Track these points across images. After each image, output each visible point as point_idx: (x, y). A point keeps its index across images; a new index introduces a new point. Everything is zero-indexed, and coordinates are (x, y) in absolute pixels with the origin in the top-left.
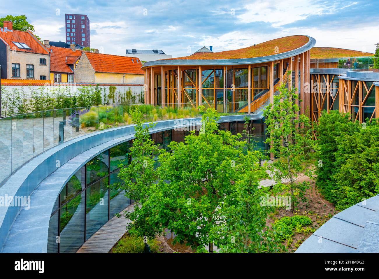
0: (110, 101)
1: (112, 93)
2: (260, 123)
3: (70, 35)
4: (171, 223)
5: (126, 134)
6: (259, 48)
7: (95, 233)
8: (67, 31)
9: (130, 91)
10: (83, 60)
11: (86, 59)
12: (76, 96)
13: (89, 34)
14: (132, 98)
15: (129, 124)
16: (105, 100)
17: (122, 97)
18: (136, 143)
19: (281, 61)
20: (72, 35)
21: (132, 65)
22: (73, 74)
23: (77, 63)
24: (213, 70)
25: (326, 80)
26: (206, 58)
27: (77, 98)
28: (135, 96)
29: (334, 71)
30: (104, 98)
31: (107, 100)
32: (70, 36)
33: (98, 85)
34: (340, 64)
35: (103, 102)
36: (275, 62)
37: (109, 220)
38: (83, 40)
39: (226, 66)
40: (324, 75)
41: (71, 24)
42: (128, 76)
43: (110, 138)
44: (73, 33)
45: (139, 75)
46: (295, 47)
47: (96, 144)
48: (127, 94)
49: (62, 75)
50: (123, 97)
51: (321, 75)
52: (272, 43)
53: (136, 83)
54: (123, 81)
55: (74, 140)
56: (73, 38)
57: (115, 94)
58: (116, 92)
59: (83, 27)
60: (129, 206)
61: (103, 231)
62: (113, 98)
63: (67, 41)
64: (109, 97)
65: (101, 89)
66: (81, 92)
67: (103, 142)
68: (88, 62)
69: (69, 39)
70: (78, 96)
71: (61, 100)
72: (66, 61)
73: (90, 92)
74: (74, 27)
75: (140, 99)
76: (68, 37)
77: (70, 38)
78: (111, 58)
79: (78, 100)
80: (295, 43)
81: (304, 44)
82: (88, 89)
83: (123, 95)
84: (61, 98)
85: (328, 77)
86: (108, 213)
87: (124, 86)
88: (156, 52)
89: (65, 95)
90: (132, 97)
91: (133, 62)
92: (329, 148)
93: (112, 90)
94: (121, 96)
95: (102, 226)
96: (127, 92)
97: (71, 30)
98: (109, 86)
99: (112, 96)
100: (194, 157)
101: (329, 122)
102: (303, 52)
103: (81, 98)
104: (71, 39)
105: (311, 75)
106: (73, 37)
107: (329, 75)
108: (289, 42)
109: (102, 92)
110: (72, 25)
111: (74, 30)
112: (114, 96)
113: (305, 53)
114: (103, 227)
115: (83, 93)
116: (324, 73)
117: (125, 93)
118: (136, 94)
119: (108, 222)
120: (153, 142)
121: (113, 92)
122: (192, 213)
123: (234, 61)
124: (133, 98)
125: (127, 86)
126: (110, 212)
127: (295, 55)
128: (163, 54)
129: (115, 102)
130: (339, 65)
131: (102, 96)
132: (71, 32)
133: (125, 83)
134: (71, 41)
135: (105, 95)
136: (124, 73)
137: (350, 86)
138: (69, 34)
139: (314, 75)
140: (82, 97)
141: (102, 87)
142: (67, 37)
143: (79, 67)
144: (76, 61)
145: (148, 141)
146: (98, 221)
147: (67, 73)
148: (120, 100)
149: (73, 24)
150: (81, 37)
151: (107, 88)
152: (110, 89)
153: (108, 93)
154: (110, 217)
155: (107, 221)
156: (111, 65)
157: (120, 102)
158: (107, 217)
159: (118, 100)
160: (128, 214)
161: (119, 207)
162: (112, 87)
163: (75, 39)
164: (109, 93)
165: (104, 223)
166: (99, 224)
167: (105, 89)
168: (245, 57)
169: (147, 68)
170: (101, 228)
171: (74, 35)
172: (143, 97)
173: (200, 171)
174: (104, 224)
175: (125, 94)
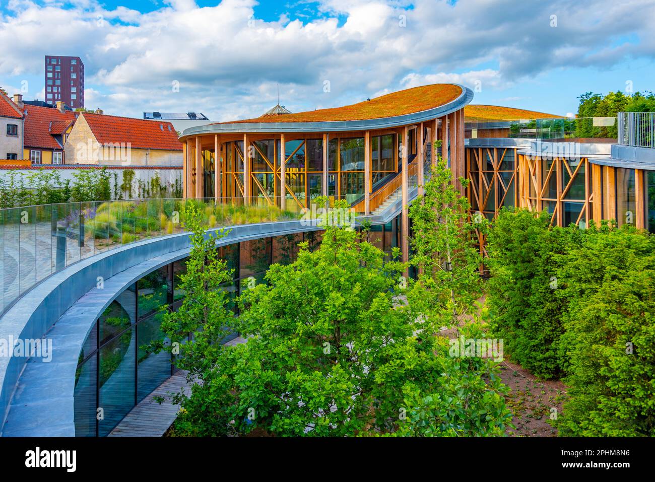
0: (124, 195)
1: (127, 182)
2: (381, 231)
3: (52, 89)
4: (277, 421)
5: (167, 251)
6: (378, 104)
7: (115, 430)
8: (48, 84)
9: (157, 178)
10: (79, 126)
11: (86, 124)
12: (69, 186)
13: (83, 87)
14: (161, 189)
15: (171, 233)
16: (116, 194)
17: (144, 189)
18: (191, 266)
19: (418, 125)
20: (55, 90)
21: (160, 134)
22: (62, 150)
23: (67, 132)
24: (302, 141)
25: (493, 156)
26: (291, 120)
27: (70, 189)
28: (166, 186)
29: (504, 143)
30: (114, 190)
31: (119, 194)
32: (52, 92)
33: (105, 168)
34: (512, 130)
35: (113, 196)
36: (409, 126)
37: (136, 404)
38: (74, 97)
39: (327, 133)
40: (489, 148)
41: (54, 72)
42: (154, 153)
43: (141, 258)
44: (58, 86)
45: (173, 150)
46: (441, 102)
47: (120, 269)
48: (152, 182)
49: (43, 152)
50: (146, 188)
51: (483, 149)
52: (398, 96)
53: (168, 165)
54: (147, 162)
55: (83, 262)
56: (56, 95)
57: (132, 183)
58: (134, 180)
59: (74, 76)
60: (169, 378)
61: (127, 424)
62: (130, 190)
63: (47, 99)
64: (123, 188)
65: (110, 174)
66: (78, 180)
67: (131, 265)
68: (89, 128)
69: (50, 96)
70: (72, 185)
71: (45, 193)
72: (50, 130)
73: (93, 180)
74: (60, 77)
75: (175, 191)
76: (49, 93)
77: (52, 95)
78: (127, 122)
79: (72, 193)
80: (439, 96)
81: (455, 97)
82: (90, 174)
83: (146, 184)
84: (45, 189)
85: (495, 152)
86: (134, 391)
87: (147, 171)
88: (192, 116)
89: (52, 186)
90: (161, 187)
91: (163, 130)
92: (520, 273)
93: (128, 177)
94: (143, 186)
95: (124, 417)
96: (153, 180)
97: (54, 82)
98: (123, 170)
99: (128, 186)
100: (316, 294)
101: (515, 228)
102: (454, 110)
103: (78, 190)
104: (54, 96)
105: (466, 149)
106: (58, 93)
107: (498, 149)
108: (428, 94)
109: (112, 181)
110: (56, 74)
111: (58, 82)
112: (131, 186)
113: (458, 112)
114: (127, 417)
115: (81, 182)
116: (488, 145)
117: (150, 181)
118: (167, 184)
119: (135, 408)
120: (225, 264)
121: (130, 180)
122: (320, 402)
123: (341, 124)
124: (164, 189)
125: (152, 170)
126: (138, 390)
127: (442, 115)
128: (204, 119)
129: (133, 197)
130: (510, 133)
131: (112, 186)
132: (54, 85)
133: (150, 164)
134: (54, 100)
135: (116, 186)
136: (148, 147)
137: (540, 167)
138: (50, 88)
139: (471, 149)
140: (78, 188)
141: (112, 171)
142: (47, 93)
143: (73, 138)
144: (66, 130)
145: (215, 263)
146: (117, 407)
147: (51, 150)
148: (142, 194)
149: (58, 72)
150: (70, 93)
151: (120, 173)
152: (125, 174)
153: (121, 182)
154: (138, 399)
155: (133, 407)
156: (127, 134)
157: (141, 196)
158: (132, 399)
159: (137, 193)
160: (177, 396)
161: (151, 381)
162: (129, 172)
163: (61, 97)
164: (123, 182)
165: (129, 410)
166: (119, 412)
167: (116, 175)
168: (358, 118)
169: (189, 139)
170: (125, 420)
171: (58, 90)
172: (179, 189)
173: (328, 319)
174: (129, 412)
175: (150, 184)
